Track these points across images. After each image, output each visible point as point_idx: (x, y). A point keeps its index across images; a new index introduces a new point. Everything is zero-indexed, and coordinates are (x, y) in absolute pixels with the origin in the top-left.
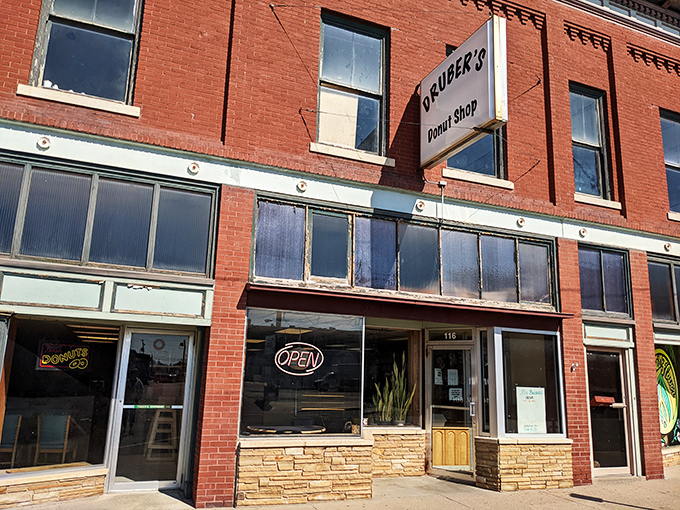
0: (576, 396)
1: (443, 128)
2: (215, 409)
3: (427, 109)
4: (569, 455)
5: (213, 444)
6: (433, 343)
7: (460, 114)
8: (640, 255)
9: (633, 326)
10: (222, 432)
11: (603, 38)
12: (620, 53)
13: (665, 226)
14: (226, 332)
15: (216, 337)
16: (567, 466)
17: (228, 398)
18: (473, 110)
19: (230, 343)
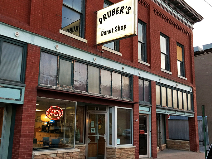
0: (136, 131)
1: (109, 32)
2: (25, 140)
3: (101, 23)
4: (134, 152)
5: (24, 154)
6: (89, 111)
7: (118, 28)
8: (154, 82)
9: (151, 107)
10: (27, 149)
11: (147, 5)
12: (152, 11)
13: (160, 73)
14: (29, 107)
15: (25, 109)
16: (133, 155)
17: (29, 135)
18: (124, 29)
19: (31, 112)
